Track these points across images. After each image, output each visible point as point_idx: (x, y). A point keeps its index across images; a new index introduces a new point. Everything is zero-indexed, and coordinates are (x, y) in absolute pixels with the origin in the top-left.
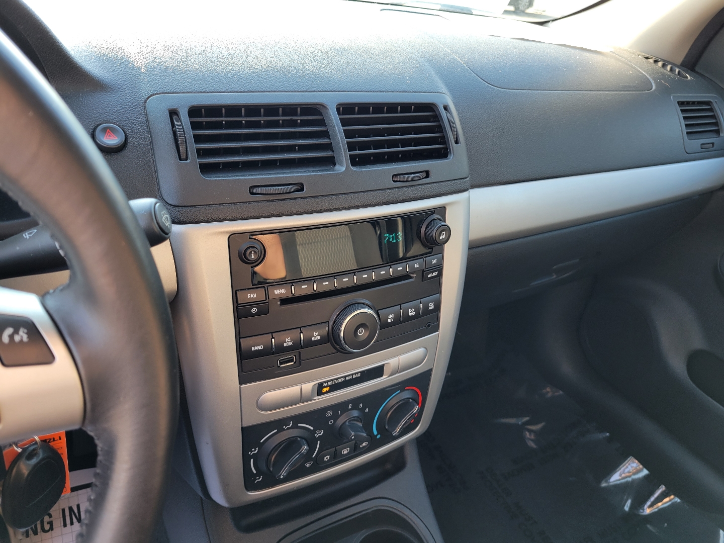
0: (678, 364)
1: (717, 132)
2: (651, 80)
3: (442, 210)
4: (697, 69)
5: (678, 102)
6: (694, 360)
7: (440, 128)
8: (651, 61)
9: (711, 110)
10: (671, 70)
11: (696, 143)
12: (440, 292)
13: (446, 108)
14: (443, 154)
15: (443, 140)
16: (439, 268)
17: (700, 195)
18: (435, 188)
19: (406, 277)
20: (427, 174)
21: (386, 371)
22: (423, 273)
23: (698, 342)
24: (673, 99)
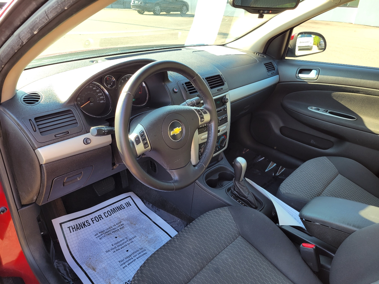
0: (277, 131)
1: (274, 69)
2: (257, 60)
3: (225, 96)
4: (266, 53)
5: (264, 64)
6: (281, 130)
7: (221, 79)
8: (255, 54)
9: (272, 64)
10: (261, 55)
11: (270, 73)
12: (227, 113)
13: (221, 75)
14: (223, 84)
15: (222, 82)
16: (226, 108)
17: (273, 85)
18: (224, 91)
19: (221, 110)
20: (222, 89)
21: (220, 131)
22: (224, 109)
23: (282, 125)
24: (263, 63)
